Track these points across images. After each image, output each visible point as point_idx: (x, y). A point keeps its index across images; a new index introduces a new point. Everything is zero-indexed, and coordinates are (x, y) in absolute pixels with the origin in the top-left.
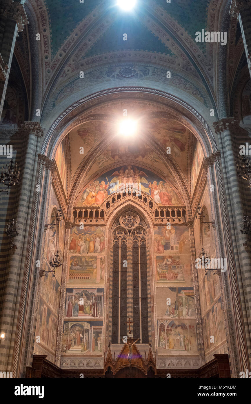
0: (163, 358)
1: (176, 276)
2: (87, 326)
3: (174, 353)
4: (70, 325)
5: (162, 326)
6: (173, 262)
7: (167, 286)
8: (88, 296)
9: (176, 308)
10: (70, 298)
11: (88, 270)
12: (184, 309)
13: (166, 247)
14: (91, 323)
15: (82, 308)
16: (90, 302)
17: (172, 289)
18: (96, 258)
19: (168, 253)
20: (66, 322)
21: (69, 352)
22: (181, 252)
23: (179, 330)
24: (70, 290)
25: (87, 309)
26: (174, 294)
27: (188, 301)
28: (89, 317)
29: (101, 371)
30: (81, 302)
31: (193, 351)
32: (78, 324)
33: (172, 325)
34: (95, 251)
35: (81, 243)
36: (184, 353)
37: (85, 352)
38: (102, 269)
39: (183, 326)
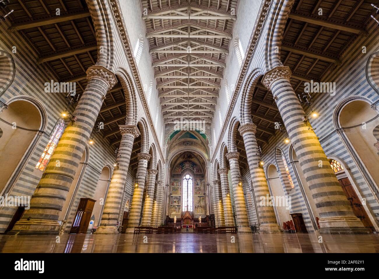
0: (196, 215)
1: (200, 193)
2: (176, 207)
3: (198, 214)
4: (172, 206)
5: (196, 207)
6: (199, 189)
7: (197, 196)
8: (177, 198)
9: (200, 202)
10: (172, 199)
11: (177, 191)
12: (201, 202)
13: (197, 185)
14: (178, 206)
15: (175, 202)
16: (177, 200)
17: (199, 197)
18: (179, 188)
19: (198, 186)
20: (171, 205)
21: (172, 214)
22: (201, 186)
23: (200, 208)
24: (172, 197)
25: (177, 202)
26: (199, 198)
27: (202, 200)
28: (177, 204)
29: (180, 219)
30: (175, 200)
31: (204, 213)
32: (174, 206)
33: (198, 206)
34: (178, 186)
35: (175, 183)
36: (201, 214)
37: (176, 214)
38: (180, 191)
39: (201, 207)
